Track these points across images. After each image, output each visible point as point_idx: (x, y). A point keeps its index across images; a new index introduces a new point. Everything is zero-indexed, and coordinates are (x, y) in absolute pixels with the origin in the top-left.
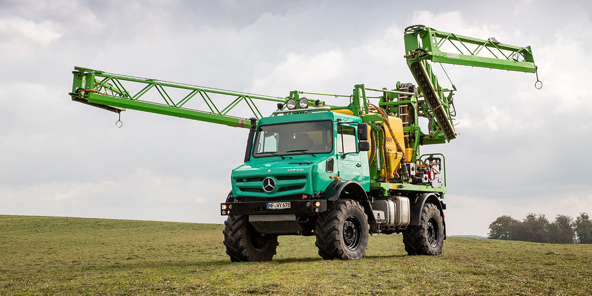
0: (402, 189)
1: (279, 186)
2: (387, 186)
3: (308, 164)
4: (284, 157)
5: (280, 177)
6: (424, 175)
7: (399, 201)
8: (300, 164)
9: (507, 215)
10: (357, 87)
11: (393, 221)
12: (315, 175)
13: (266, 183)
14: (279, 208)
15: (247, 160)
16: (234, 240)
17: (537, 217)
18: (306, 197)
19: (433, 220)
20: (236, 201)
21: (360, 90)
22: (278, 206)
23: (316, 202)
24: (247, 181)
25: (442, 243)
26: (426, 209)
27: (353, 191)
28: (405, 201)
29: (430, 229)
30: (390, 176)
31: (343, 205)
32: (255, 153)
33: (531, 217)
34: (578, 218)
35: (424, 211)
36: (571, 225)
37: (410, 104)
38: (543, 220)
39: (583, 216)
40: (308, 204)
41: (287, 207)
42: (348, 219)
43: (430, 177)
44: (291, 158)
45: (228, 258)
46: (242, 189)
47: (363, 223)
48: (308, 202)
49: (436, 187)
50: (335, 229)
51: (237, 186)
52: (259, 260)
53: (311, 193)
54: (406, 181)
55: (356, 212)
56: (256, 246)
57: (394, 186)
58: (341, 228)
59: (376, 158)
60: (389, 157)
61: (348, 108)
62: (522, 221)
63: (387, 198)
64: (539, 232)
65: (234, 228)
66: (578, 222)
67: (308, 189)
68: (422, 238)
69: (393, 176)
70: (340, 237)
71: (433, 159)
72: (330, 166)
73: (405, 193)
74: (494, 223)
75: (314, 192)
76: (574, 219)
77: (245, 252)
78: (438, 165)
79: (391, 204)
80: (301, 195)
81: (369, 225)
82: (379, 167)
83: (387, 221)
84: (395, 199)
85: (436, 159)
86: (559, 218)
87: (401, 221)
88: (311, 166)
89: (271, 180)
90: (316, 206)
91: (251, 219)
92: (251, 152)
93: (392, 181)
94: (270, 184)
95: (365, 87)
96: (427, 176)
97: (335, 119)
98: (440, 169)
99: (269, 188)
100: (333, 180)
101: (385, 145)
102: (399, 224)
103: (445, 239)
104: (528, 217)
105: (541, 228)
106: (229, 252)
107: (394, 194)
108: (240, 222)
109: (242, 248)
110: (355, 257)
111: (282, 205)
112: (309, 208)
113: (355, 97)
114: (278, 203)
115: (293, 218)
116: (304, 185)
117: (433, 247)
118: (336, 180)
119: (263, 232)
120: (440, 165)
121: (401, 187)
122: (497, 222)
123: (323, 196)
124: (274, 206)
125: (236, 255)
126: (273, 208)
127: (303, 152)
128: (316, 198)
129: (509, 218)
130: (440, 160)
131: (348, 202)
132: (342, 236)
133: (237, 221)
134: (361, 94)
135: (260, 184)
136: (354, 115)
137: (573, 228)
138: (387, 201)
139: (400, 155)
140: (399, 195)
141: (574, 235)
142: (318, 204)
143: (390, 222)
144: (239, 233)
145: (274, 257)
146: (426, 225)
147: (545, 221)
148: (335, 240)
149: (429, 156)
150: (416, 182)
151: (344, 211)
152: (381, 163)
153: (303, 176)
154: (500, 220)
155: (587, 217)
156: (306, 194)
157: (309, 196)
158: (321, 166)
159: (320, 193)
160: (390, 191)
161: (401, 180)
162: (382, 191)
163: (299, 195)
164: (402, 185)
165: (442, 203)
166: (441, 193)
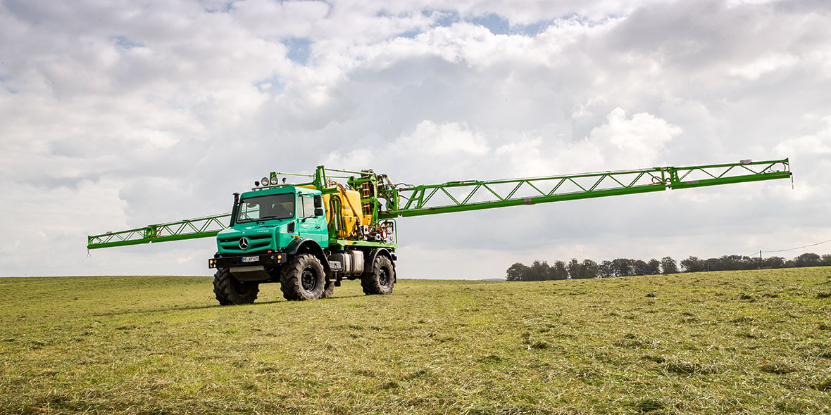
0: (356, 245)
1: (251, 244)
4: (258, 222)
5: (252, 237)
6: (377, 235)
8: (267, 227)
9: (520, 262)
10: (319, 168)
11: (348, 269)
12: (277, 234)
13: (241, 242)
14: (251, 261)
15: (232, 225)
16: (220, 288)
17: (541, 263)
18: (270, 252)
19: (385, 268)
20: (221, 257)
21: (321, 170)
24: (229, 241)
25: (393, 285)
26: (378, 260)
27: (311, 247)
28: (359, 255)
29: (382, 275)
30: (346, 235)
31: (302, 259)
32: (238, 220)
33: (537, 263)
34: (570, 262)
35: (376, 261)
36: (565, 268)
37: (370, 182)
38: (545, 265)
39: (573, 261)
40: (272, 257)
41: (257, 260)
42: (307, 269)
43: (382, 236)
44: (263, 223)
45: (218, 303)
46: (225, 247)
47: (319, 272)
48: (272, 255)
49: (388, 244)
50: (294, 277)
51: (221, 246)
52: (241, 302)
53: (275, 248)
54: (362, 239)
55: (312, 263)
56: (239, 292)
57: (350, 243)
58: (299, 276)
59: (334, 221)
60: (344, 221)
61: (312, 184)
62: (530, 266)
63: (343, 252)
65: (221, 279)
66: (570, 265)
67: (272, 246)
68: (375, 282)
69: (349, 235)
70: (299, 283)
72: (291, 228)
73: (359, 248)
74: (510, 269)
75: (278, 247)
76: (567, 264)
77: (229, 297)
79: (347, 257)
80: (267, 250)
81: (324, 274)
82: (337, 228)
83: (343, 269)
84: (352, 253)
85: (390, 223)
86: (557, 263)
87: (356, 270)
88: (275, 227)
89: (245, 240)
90: (278, 258)
91: (232, 270)
92: (235, 218)
93: (348, 239)
94: (245, 243)
95: (325, 168)
96: (380, 235)
97: (297, 192)
98: (393, 230)
99: (244, 246)
100: (294, 238)
101: (341, 212)
102: (354, 272)
103: (395, 282)
104: (534, 264)
105: (543, 271)
106: (218, 298)
107: (349, 249)
108: (226, 274)
109: (227, 295)
110: (312, 298)
111: (253, 259)
112: (273, 261)
113: (318, 175)
114: (250, 257)
115: (262, 268)
116: (270, 243)
117: (384, 288)
118: (297, 238)
119: (242, 280)
120: (392, 227)
121: (355, 243)
122: (512, 268)
123: (284, 250)
124: (247, 259)
125: (224, 300)
126: (247, 261)
127: (273, 218)
128: (279, 253)
129: (521, 264)
130: (392, 223)
131: (305, 256)
132: (301, 282)
133: (224, 273)
134: (322, 174)
135: (237, 243)
136: (317, 189)
137: (567, 269)
138: (344, 254)
139: (354, 219)
140: (354, 250)
141: (568, 274)
142: (280, 257)
143: (345, 270)
144: (225, 283)
145: (256, 301)
146: (379, 272)
147: (547, 266)
148: (294, 285)
149: (385, 221)
150: (370, 240)
151: (302, 263)
152: (338, 225)
153: (269, 236)
154: (514, 266)
156: (270, 250)
157: (273, 251)
158: (283, 228)
159: (282, 249)
160: (346, 247)
161: (356, 238)
162: (339, 246)
163: (266, 251)
164: (357, 242)
165: (393, 255)
166: (393, 248)
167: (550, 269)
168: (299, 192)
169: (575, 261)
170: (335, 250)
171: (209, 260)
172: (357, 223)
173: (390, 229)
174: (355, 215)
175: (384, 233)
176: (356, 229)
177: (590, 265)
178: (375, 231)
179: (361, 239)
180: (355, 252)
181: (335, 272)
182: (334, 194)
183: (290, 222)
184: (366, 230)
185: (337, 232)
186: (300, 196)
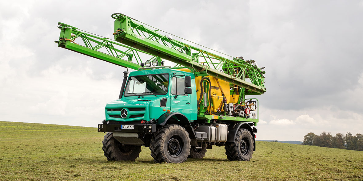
0: (222, 119)
1: (130, 114)
2: (210, 117)
3: (148, 101)
4: (140, 96)
5: (131, 109)
6: (241, 112)
7: (219, 126)
8: (143, 101)
9: (313, 132)
11: (213, 139)
12: (151, 108)
13: (122, 113)
14: (128, 128)
15: (121, 97)
17: (327, 134)
18: (144, 122)
19: (246, 139)
20: (107, 123)
22: (127, 127)
23: (149, 125)
24: (114, 111)
25: (252, 153)
26: (239, 133)
27: (180, 119)
28: (224, 128)
29: (243, 145)
32: (125, 93)
33: (324, 134)
34: (347, 135)
36: (343, 138)
38: (330, 135)
39: (349, 134)
40: (145, 127)
41: (132, 128)
43: (245, 112)
44: (143, 97)
46: (111, 116)
48: (145, 125)
49: (251, 119)
51: (108, 114)
53: (148, 120)
57: (217, 117)
59: (203, 99)
60: (212, 99)
62: (319, 135)
63: (210, 125)
64: (327, 141)
66: (346, 137)
67: (146, 117)
68: (236, 150)
69: (216, 111)
71: (251, 102)
72: (163, 103)
73: (225, 122)
74: (306, 136)
75: (150, 119)
76: (345, 135)
78: (254, 106)
79: (213, 128)
82: (206, 105)
83: (209, 139)
84: (217, 125)
85: (253, 102)
86: (338, 135)
87: (219, 139)
88: (150, 102)
89: (125, 111)
90: (149, 128)
91: (114, 135)
92: (123, 93)
93: (214, 113)
94: (125, 113)
96: (243, 112)
98: (255, 108)
99: (124, 116)
100: (166, 112)
101: (210, 92)
102: (218, 142)
103: (254, 150)
104: (322, 134)
106: (106, 155)
107: (215, 123)
111: (130, 127)
112: (145, 130)
114: (127, 125)
115: (136, 135)
116: (144, 114)
117: (243, 156)
118: (168, 111)
119: (123, 143)
120: (255, 105)
121: (221, 118)
122: (307, 135)
124: (126, 127)
126: (125, 128)
128: (150, 123)
129: (311, 133)
130: (256, 102)
135: (119, 113)
137: (344, 139)
138: (210, 126)
139: (221, 98)
140: (220, 123)
141: (345, 143)
143: (211, 140)
146: (239, 143)
147: (331, 136)
149: (249, 100)
150: (235, 115)
152: (207, 103)
153: (143, 109)
154: (309, 134)
155: (351, 134)
156: (145, 121)
158: (156, 103)
159: (154, 120)
160: (212, 120)
161: (223, 113)
162: (206, 120)
163: (140, 121)
164: (223, 116)
165: (254, 128)
166: (255, 123)
167: (333, 138)
168: (173, 74)
169: (350, 134)
170: (202, 122)
171: (99, 125)
172: (224, 101)
173: (253, 107)
174: (223, 95)
175: (248, 110)
176: (223, 106)
177: (361, 137)
178: (240, 108)
179: (227, 114)
180: (220, 125)
181: (201, 141)
182: (205, 77)
183: (163, 97)
184: (231, 107)
185: (205, 108)
186: (174, 76)
